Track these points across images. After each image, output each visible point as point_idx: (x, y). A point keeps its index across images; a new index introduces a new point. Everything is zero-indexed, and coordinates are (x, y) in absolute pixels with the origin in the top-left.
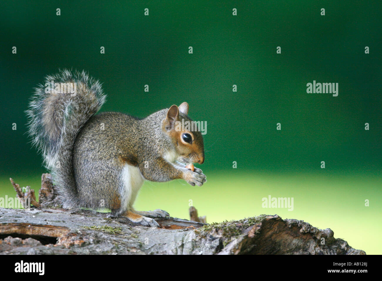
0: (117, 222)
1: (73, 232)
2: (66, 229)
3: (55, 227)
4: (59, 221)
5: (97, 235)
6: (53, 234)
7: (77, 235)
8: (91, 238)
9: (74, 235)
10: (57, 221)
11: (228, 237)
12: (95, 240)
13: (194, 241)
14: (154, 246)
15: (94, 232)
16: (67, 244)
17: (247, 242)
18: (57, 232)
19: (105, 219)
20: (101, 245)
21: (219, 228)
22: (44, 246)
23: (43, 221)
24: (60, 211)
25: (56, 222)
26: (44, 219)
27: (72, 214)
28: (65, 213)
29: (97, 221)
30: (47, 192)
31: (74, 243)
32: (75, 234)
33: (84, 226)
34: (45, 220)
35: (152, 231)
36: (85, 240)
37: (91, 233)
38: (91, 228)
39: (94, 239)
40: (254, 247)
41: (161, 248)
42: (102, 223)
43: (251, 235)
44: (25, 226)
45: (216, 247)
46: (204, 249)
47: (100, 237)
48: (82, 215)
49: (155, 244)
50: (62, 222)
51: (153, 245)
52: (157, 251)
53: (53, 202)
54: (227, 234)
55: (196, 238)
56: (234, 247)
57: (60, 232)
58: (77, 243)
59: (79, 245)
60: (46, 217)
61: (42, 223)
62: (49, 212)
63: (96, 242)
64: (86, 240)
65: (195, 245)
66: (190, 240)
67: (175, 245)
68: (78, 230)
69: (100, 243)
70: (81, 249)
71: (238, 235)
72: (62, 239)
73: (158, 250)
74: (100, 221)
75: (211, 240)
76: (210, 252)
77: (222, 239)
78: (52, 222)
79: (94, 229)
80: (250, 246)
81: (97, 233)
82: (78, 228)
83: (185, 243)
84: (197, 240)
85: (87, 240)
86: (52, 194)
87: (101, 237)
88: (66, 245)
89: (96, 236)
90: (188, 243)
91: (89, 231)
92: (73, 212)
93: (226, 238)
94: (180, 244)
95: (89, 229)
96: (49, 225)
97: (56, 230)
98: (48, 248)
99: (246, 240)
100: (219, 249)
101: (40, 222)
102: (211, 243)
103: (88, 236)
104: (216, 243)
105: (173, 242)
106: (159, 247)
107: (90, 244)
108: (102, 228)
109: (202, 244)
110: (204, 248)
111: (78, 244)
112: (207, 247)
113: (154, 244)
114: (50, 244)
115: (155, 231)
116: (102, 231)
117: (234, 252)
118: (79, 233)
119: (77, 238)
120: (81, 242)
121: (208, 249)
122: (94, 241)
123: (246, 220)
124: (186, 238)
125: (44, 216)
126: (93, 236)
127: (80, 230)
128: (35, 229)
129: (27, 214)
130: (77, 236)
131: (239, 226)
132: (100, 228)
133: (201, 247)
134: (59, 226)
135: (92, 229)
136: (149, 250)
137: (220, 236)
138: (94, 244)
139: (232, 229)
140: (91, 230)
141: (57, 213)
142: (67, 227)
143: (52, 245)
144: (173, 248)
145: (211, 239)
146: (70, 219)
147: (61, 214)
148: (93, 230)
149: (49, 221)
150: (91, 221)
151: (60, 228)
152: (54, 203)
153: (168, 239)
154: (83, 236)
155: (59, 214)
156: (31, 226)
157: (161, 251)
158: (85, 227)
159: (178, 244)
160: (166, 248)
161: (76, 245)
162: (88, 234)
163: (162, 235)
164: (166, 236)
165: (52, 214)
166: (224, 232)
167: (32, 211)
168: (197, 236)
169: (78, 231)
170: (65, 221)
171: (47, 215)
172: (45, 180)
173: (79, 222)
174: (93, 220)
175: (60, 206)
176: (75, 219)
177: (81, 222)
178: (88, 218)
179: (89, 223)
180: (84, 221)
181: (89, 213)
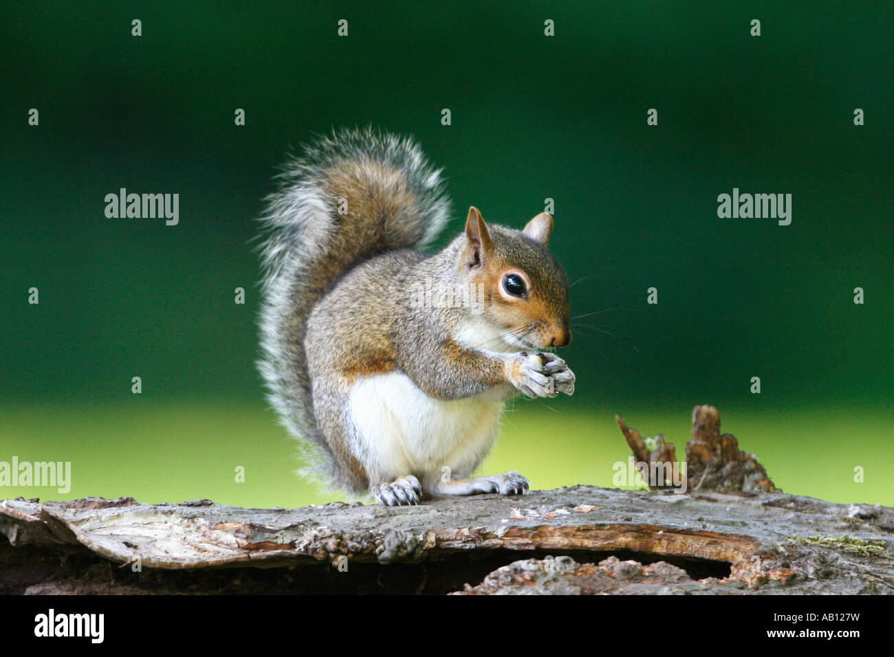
0: (873, 528)
1: (766, 549)
2: (750, 542)
3: (722, 537)
4: (733, 523)
5: (824, 559)
6: (719, 554)
7: (777, 556)
8: (811, 566)
9: (768, 558)
10: (728, 520)
12: (820, 570)
15: (817, 550)
16: (752, 579)
18: (727, 549)
19: (845, 520)
20: (835, 583)
22: (694, 583)
23: (694, 520)
24: (737, 498)
25: (726, 524)
26: (697, 517)
27: (764, 505)
28: (747, 502)
29: (825, 523)
30: (705, 453)
31: (767, 576)
32: (772, 555)
33: (794, 535)
34: (700, 520)
36: (794, 569)
37: (810, 553)
38: (809, 542)
39: (818, 567)
42: (837, 528)
44: (650, 533)
47: (832, 562)
48: (790, 508)
50: (740, 524)
53: (719, 474)
57: (735, 549)
58: (775, 576)
59: (780, 580)
60: (702, 511)
61: (692, 526)
62: (709, 500)
63: (821, 575)
64: (798, 570)
68: (779, 544)
69: (833, 577)
70: (784, 591)
72: (738, 566)
74: (833, 523)
78: (716, 525)
79: (817, 543)
81: (824, 553)
82: (779, 540)
85: (801, 569)
86: (716, 455)
87: (834, 564)
88: (748, 580)
89: (822, 560)
91: (805, 547)
92: (766, 501)
95: (806, 544)
96: (709, 530)
97: (726, 543)
98: (704, 587)
101: (686, 524)
103: (802, 561)
107: (807, 579)
108: (836, 542)
111: (779, 578)
114: (710, 578)
116: (837, 548)
118: (782, 552)
119: (775, 564)
120: (785, 574)
122: (816, 572)
125: (697, 510)
126: (815, 561)
127: (782, 545)
128: (674, 541)
129: (656, 505)
130: (776, 559)
132: (833, 541)
134: (732, 535)
135: (814, 543)
138: (818, 580)
140: (811, 545)
141: (730, 502)
142: (751, 538)
143: (716, 579)
146: (759, 518)
147: (740, 506)
148: (814, 545)
149: (708, 521)
150: (810, 523)
151: (736, 540)
152: (721, 477)
154: (790, 560)
155: (732, 505)
156: (664, 532)
158: (795, 538)
161: (774, 581)
162: (803, 555)
165: (715, 504)
167: (667, 497)
169: (778, 546)
170: (747, 522)
171: (705, 507)
172: (701, 423)
173: (781, 526)
174: (816, 520)
175: (737, 486)
176: (772, 519)
177: (787, 527)
178: (804, 516)
179: (805, 529)
180: (793, 523)
181: (806, 503)
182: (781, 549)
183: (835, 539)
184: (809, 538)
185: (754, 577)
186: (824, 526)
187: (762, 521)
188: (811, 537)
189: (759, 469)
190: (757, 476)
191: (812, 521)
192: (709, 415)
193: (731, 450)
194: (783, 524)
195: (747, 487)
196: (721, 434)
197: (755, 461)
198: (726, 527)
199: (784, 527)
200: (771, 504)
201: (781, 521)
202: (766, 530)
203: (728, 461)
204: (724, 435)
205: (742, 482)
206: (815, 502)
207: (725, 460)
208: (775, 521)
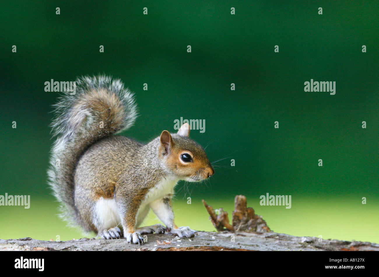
0: (312, 247)
4: (253, 245)
10: (251, 244)
19: (300, 243)
23: (236, 244)
24: (254, 235)
25: (250, 246)
26: (238, 243)
27: (266, 237)
28: (258, 236)
29: (292, 245)
30: (241, 216)
34: (239, 244)
42: (297, 247)
44: (218, 250)
48: (277, 239)
50: (256, 246)
60: (239, 240)
61: (235, 247)
62: (242, 235)
74: (295, 245)
78: (245, 246)
86: (245, 217)
92: (267, 236)
96: (243, 249)
101: (233, 246)
129: (220, 238)
134: (252, 250)
141: (251, 236)
147: (255, 238)
149: (242, 245)
150: (285, 245)
152: (247, 226)
155: (252, 238)
156: (224, 249)
165: (245, 237)
167: (225, 235)
170: (258, 245)
171: (241, 239)
172: (239, 203)
173: (273, 246)
174: (288, 244)
175: (254, 229)
176: (269, 243)
177: (276, 247)
178: (283, 242)
179: (283, 247)
180: (278, 245)
181: (284, 237)
186: (291, 246)
187: (265, 244)
189: (263, 222)
190: (263, 225)
192: (242, 200)
193: (251, 215)
195: (259, 230)
196: (247, 207)
197: (262, 219)
198: (250, 247)
200: (269, 237)
201: (273, 244)
202: (267, 248)
203: (250, 219)
204: (249, 208)
205: (256, 228)
206: (288, 236)
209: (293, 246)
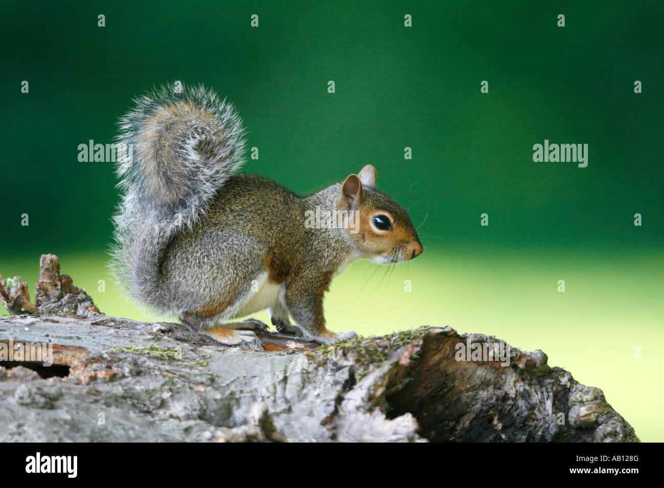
0: (171, 339)
1: (95, 356)
2: (83, 351)
3: (63, 348)
4: (70, 338)
5: (136, 362)
6: (60, 360)
7: (103, 360)
8: (127, 367)
9: (96, 362)
10: (67, 336)
11: (363, 364)
12: (133, 370)
13: (304, 371)
14: (235, 380)
15: (130, 355)
16: (85, 377)
17: (396, 374)
18: (67, 356)
19: (150, 334)
20: (145, 379)
21: (349, 349)
22: (43, 381)
23: (43, 336)
24: (73, 320)
25: (66, 338)
26: (45, 333)
27: (93, 324)
28: (80, 322)
29: (136, 336)
30: (49, 287)
31: (96, 375)
32: (99, 360)
33: (115, 345)
34: (47, 336)
35: (232, 354)
36: (115, 369)
37: (126, 358)
38: (125, 350)
39: (132, 368)
40: (410, 381)
41: (248, 383)
42: (145, 340)
43: (405, 361)
45: (343, 382)
46: (322, 386)
47: (141, 364)
48: (111, 326)
49: (238, 378)
50: (75, 338)
51: (233, 379)
52: (240, 388)
53: (59, 303)
54: (363, 359)
55: (309, 366)
56: (374, 383)
57: (72, 356)
58: (101, 374)
59: (105, 378)
60: (48, 329)
61: (41, 340)
62: (53, 321)
63: (135, 374)
64: (117, 370)
65: (306, 379)
66: (298, 369)
67: (273, 378)
68: (104, 352)
69: (142, 374)
70: (108, 385)
71: (381, 361)
72: (75, 368)
73: (242, 387)
74: (142, 336)
75: (334, 370)
76: (333, 390)
77: (353, 368)
78: (58, 339)
79: (131, 351)
80: (402, 380)
81: (136, 358)
82: (104, 349)
83: (290, 375)
84: (310, 370)
85: (119, 369)
86: (58, 290)
87: (143, 365)
88: (82, 378)
89: (134, 362)
90: (294, 375)
91: (122, 354)
92: (94, 322)
93: (360, 366)
94: (281, 377)
95: (123, 352)
97: (65, 352)
98: (51, 384)
99: (395, 370)
100: (349, 385)
101: (37, 338)
102: (334, 375)
103: (121, 363)
104: (344, 376)
105: (268, 374)
106: (244, 382)
107: (124, 376)
108: (144, 349)
109: (320, 377)
110: (323, 383)
111: (104, 376)
112: (328, 383)
113: (235, 378)
114: (55, 378)
115: (236, 354)
116: (145, 354)
117: (375, 390)
118: (106, 358)
119: (101, 366)
120: (109, 373)
121: (329, 385)
122: (131, 371)
123: (396, 336)
124: (291, 366)
125: (45, 329)
126: (130, 364)
127: (106, 353)
129: (15, 326)
130: (102, 362)
131: (384, 345)
132: (142, 349)
133: (318, 381)
134: (70, 346)
135: (128, 350)
136: (227, 387)
137: (350, 362)
138: (132, 376)
139: (371, 351)
140: (127, 353)
141: (68, 323)
142: (84, 348)
143: (59, 378)
144: (269, 384)
145: (334, 368)
146: (89, 333)
147: (75, 325)
148: (129, 352)
149: (52, 337)
150: (125, 337)
151: (72, 350)
152: (61, 305)
153: (261, 367)
154: (112, 363)
155: (70, 325)
157: (249, 390)
158: (115, 348)
159: (277, 377)
160: (256, 384)
161: (100, 379)
162: (120, 360)
163: (249, 361)
164: (257, 363)
165: (58, 324)
166: (357, 355)
167: (23, 320)
168: (311, 363)
169: (103, 354)
170: (80, 337)
171: (50, 326)
172: (46, 266)
173: (105, 339)
174: (130, 334)
175: (73, 311)
176: (98, 334)
177: (109, 340)
178: (121, 332)
179: (122, 341)
180: (114, 337)
181: (122, 322)
182: (105, 356)
183: (143, 348)
184: (125, 347)
185: (87, 376)
186: (135, 338)
187: (91, 336)
188: (126, 346)
189: (88, 299)
190: (87, 304)
191: (126, 335)
192: (52, 261)
193: (67, 286)
194: (107, 338)
195: (80, 312)
196: (61, 274)
197: (85, 293)
198: (65, 340)
199: (107, 340)
200: (97, 324)
201: (105, 336)
202: (94, 342)
203: (66, 293)
204: (63, 276)
205: (76, 308)
206: (129, 322)
207: (64, 293)
208: (100, 335)
209: (139, 339)
